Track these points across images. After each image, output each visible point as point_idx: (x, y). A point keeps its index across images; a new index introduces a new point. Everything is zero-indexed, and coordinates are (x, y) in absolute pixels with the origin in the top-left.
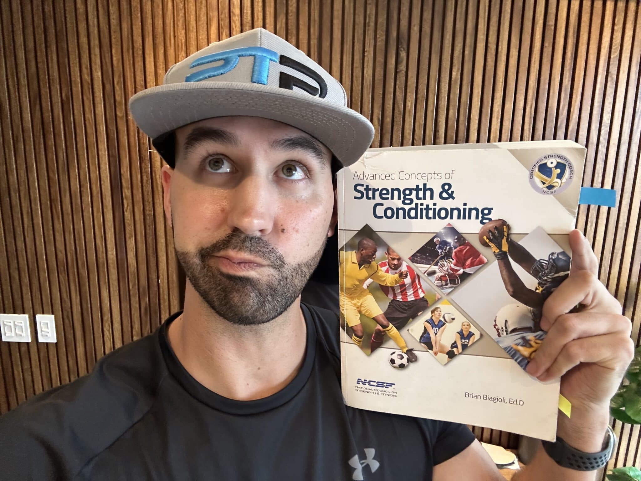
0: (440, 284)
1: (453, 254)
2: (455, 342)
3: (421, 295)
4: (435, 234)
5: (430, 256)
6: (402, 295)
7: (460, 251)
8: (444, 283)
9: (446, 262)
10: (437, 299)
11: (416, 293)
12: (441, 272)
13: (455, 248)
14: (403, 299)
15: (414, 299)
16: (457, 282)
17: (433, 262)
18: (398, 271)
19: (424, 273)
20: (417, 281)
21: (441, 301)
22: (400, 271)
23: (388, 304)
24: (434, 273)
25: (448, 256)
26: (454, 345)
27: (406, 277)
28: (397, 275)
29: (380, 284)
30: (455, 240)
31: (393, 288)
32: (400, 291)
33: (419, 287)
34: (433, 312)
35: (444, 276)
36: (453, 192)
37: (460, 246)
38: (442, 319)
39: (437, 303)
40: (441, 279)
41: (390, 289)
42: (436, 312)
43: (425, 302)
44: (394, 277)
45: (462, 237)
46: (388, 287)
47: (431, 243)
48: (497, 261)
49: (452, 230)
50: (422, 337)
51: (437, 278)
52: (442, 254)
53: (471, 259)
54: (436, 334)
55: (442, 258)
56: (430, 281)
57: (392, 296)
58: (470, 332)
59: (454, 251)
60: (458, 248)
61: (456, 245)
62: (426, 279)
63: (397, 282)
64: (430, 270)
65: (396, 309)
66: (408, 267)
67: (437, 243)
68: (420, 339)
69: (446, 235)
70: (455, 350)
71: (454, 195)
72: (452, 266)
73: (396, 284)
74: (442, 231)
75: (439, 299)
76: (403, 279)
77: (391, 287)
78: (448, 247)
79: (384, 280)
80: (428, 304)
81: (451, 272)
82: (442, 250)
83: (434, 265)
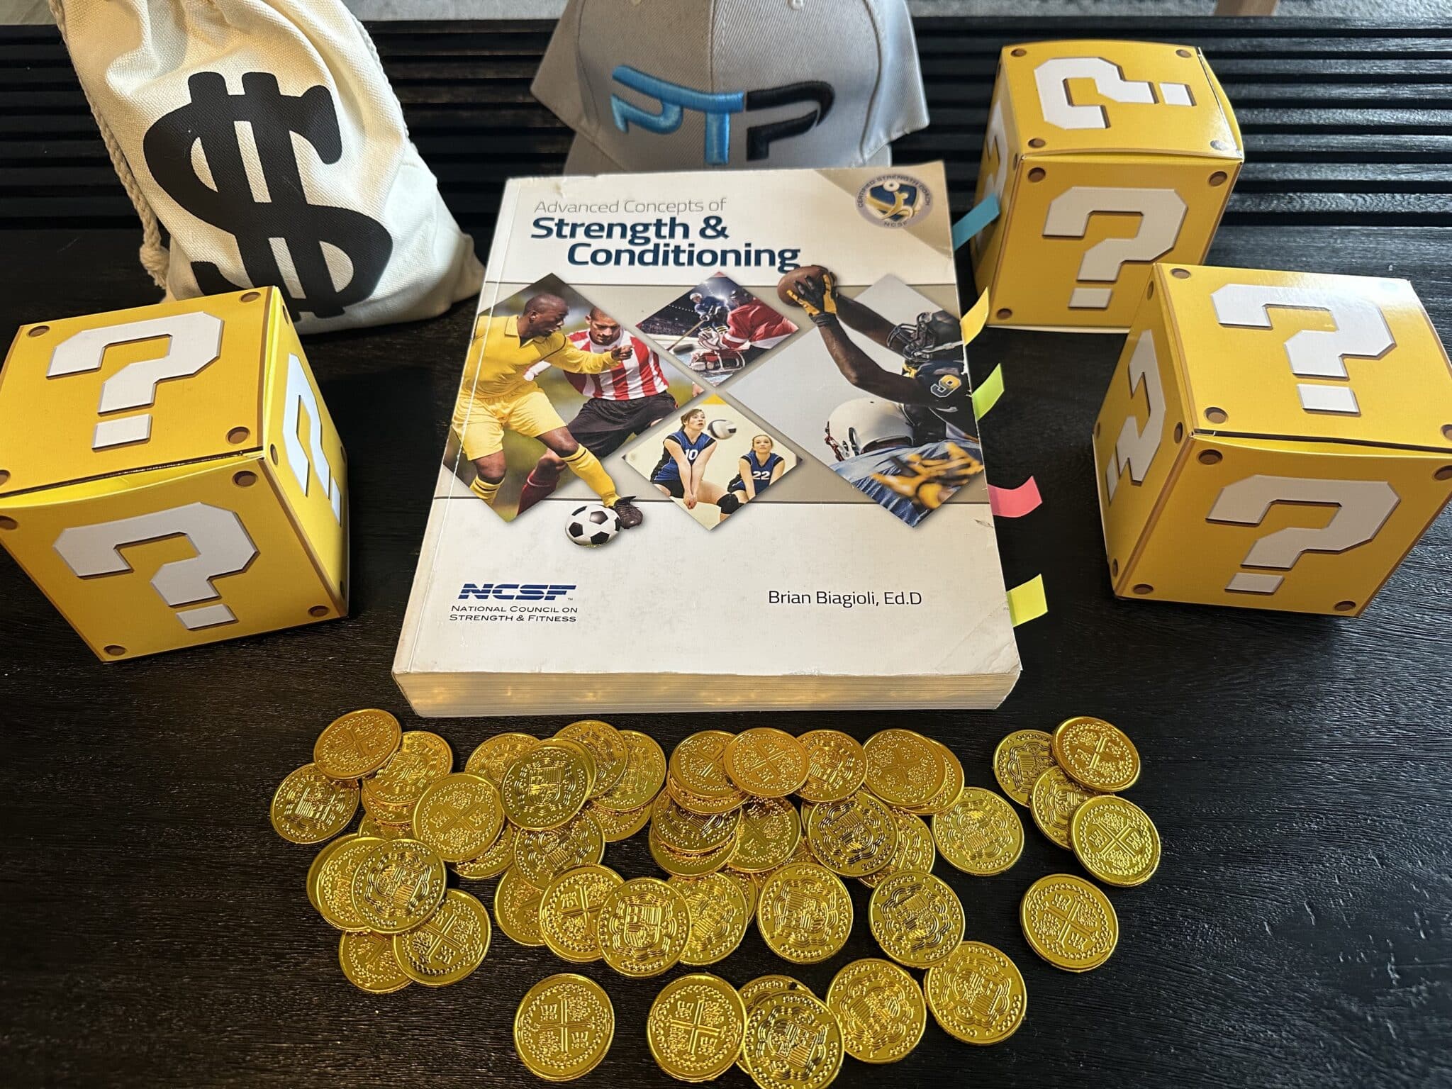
0: (704, 368)
1: (729, 318)
2: (739, 477)
3: (660, 388)
4: (692, 288)
5: (681, 321)
6: (616, 389)
7: (745, 313)
8: (710, 366)
9: (715, 330)
10: (695, 394)
11: (648, 384)
12: (705, 347)
13: (732, 308)
14: (616, 397)
15: (643, 395)
16: (738, 364)
17: (688, 329)
18: (610, 347)
19: (668, 350)
20: (652, 363)
21: (703, 399)
22: (616, 347)
23: (582, 407)
24: (689, 348)
25: (719, 320)
26: (737, 484)
27: (628, 355)
28: (609, 354)
29: (565, 371)
30: (731, 296)
31: (596, 378)
32: (611, 382)
33: (655, 373)
34: (685, 419)
35: (712, 354)
36: (724, 229)
37: (741, 305)
38: (708, 433)
39: (696, 402)
40: (704, 358)
41: (589, 380)
42: (692, 419)
43: (669, 401)
44: (600, 358)
45: (746, 291)
46: (585, 375)
47: (685, 301)
48: (817, 328)
49: (727, 283)
50: (657, 469)
51: (695, 358)
52: (706, 318)
53: (765, 325)
54: (692, 462)
55: (706, 325)
56: (681, 362)
57: (593, 392)
58: (773, 456)
59: (730, 313)
60: (738, 309)
61: (732, 303)
62: (671, 359)
63: (605, 366)
64: (681, 344)
65: (599, 416)
66: (633, 339)
67: (695, 301)
68: (653, 475)
69: (715, 289)
70: (738, 493)
71: (726, 233)
72: (728, 337)
73: (603, 369)
74: (706, 283)
75: (699, 395)
76: (622, 360)
77: (592, 375)
78: (718, 308)
79: (578, 364)
80: (675, 403)
81: (725, 347)
82: (707, 310)
83: (689, 336)
